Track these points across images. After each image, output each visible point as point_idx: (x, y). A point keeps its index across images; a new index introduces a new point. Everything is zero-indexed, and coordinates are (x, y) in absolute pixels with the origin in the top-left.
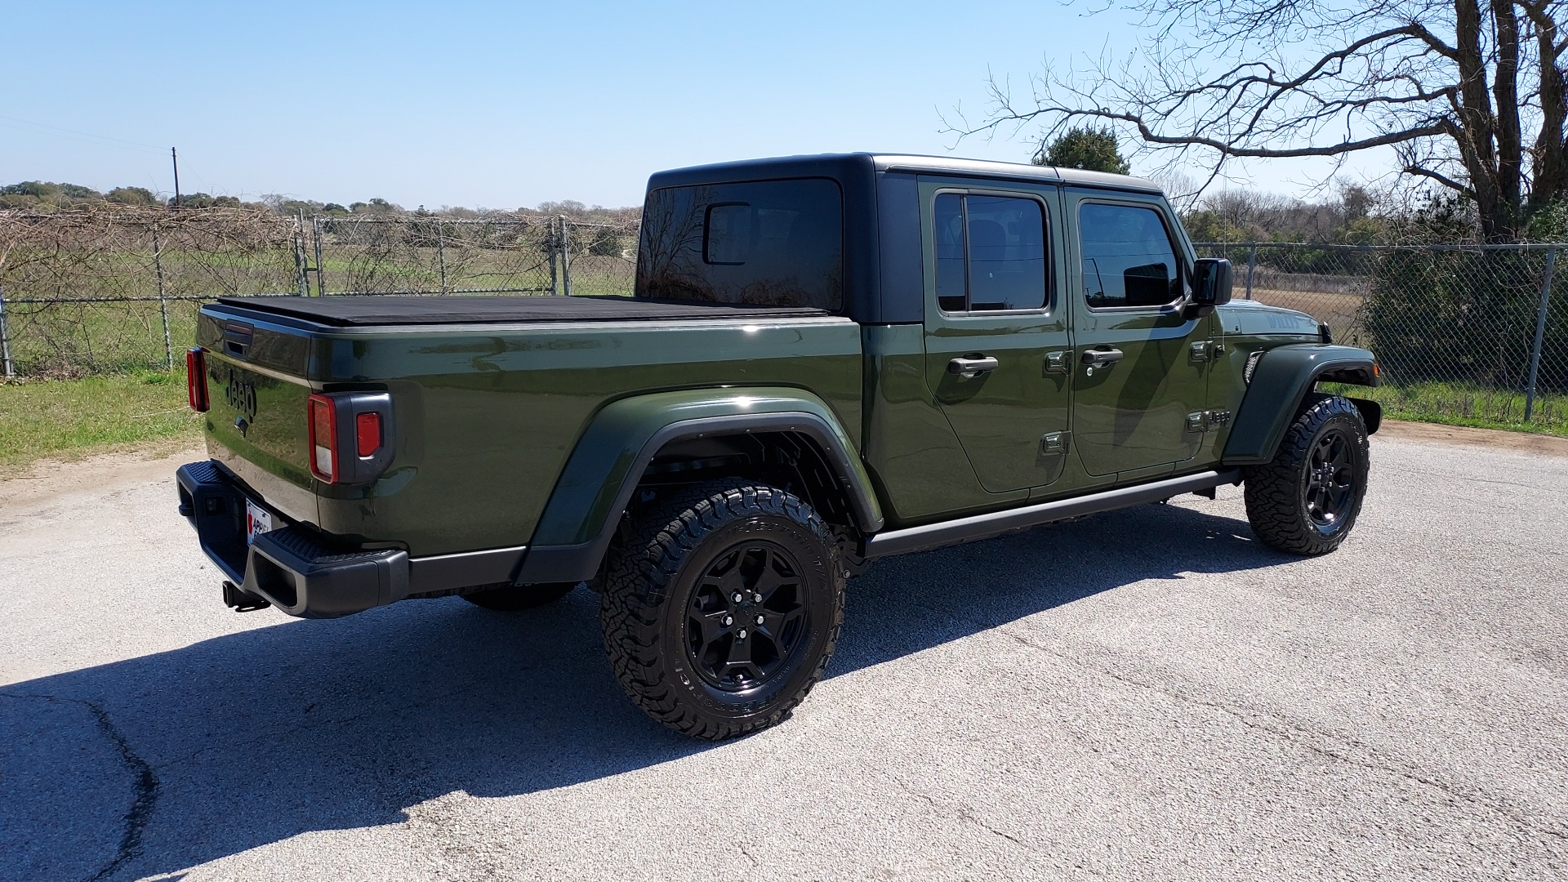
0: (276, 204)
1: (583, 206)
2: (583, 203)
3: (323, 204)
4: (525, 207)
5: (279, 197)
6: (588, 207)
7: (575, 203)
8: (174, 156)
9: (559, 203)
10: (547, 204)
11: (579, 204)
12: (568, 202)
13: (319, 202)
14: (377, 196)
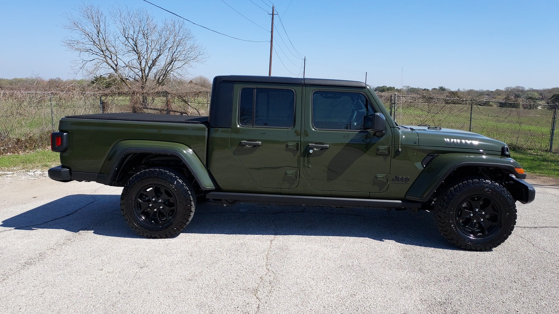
0: (407, 89)
1: (524, 88)
2: (524, 87)
3: (422, 89)
4: (499, 89)
5: (408, 87)
6: (527, 88)
7: (521, 87)
8: (366, 75)
9: (514, 87)
10: (508, 88)
11: (522, 87)
12: (518, 87)
13: (421, 88)
14: (440, 86)
